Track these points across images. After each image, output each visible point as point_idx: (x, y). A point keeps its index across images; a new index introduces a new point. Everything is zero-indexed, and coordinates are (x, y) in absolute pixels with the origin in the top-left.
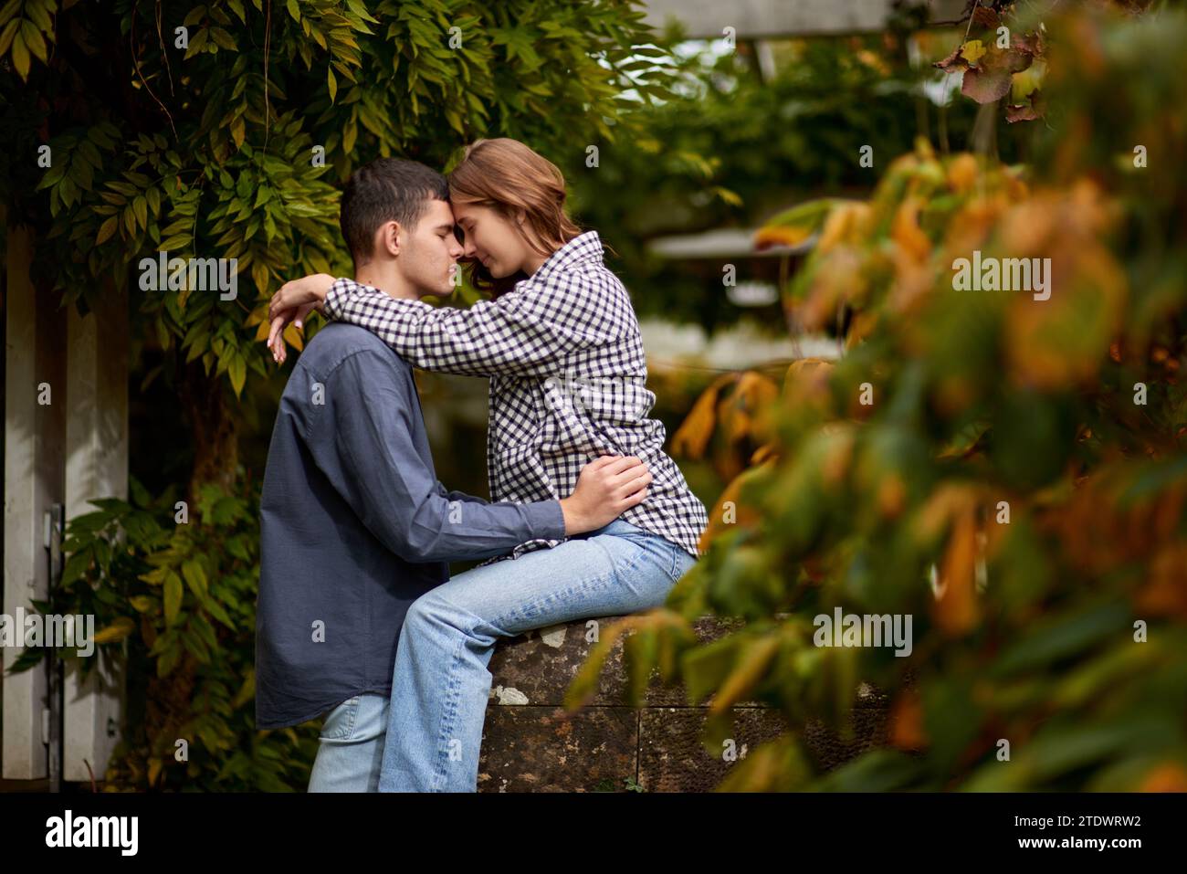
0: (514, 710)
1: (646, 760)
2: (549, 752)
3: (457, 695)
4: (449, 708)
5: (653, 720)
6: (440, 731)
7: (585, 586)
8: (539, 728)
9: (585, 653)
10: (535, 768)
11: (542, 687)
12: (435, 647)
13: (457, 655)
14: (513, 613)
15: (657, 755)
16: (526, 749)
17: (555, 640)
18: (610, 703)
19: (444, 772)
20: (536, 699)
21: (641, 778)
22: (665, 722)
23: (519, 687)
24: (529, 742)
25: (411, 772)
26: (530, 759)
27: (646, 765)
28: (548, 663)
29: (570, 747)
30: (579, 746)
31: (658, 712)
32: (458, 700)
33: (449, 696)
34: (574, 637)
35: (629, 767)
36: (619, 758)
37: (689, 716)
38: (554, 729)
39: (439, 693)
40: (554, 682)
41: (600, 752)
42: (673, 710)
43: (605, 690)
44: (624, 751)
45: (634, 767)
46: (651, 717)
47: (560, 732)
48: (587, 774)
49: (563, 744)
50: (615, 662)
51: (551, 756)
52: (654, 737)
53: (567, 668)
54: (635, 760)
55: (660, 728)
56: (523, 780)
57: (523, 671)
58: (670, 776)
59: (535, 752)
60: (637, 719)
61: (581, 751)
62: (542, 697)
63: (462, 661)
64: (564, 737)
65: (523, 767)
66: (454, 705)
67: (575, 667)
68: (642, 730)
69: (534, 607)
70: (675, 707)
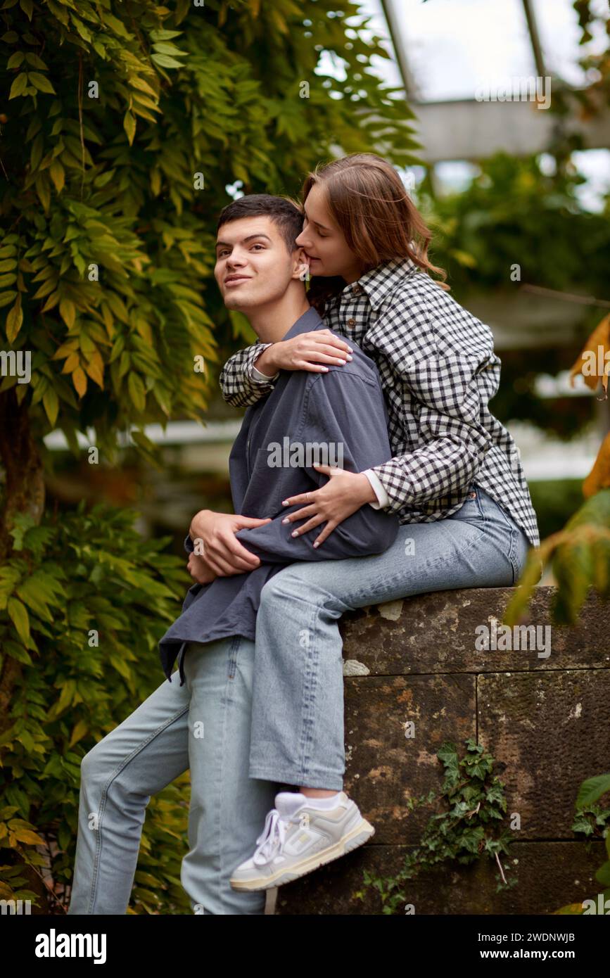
0: (356, 681)
1: (484, 722)
2: (392, 718)
3: (316, 664)
4: (309, 677)
5: (490, 684)
6: (304, 700)
7: (429, 565)
8: (382, 697)
9: (421, 625)
10: (378, 734)
11: (382, 658)
12: (290, 622)
13: (313, 627)
14: (362, 591)
15: (495, 717)
16: (369, 716)
17: (393, 614)
18: (448, 670)
19: (310, 739)
20: (377, 669)
21: (481, 740)
22: (502, 686)
23: (360, 659)
24: (372, 709)
25: (278, 741)
26: (373, 725)
27: (485, 727)
28: (387, 636)
29: (412, 713)
30: (420, 711)
31: (494, 677)
32: (317, 670)
33: (308, 666)
34: (411, 610)
35: (469, 728)
36: (459, 722)
37: (525, 680)
38: (395, 696)
39: (299, 664)
40: (393, 653)
41: (440, 716)
42: (509, 674)
43: (443, 659)
44: (463, 714)
45: (474, 729)
46: (487, 681)
47: (401, 699)
48: (429, 738)
49: (404, 710)
50: (451, 632)
51: (394, 722)
52: (492, 700)
53: (405, 639)
54: (474, 723)
55: (497, 692)
56: (367, 746)
57: (363, 644)
58: (509, 736)
59: (378, 719)
60: (474, 684)
61: (422, 716)
62: (382, 667)
63: (318, 632)
64: (405, 703)
65: (367, 734)
66: (314, 674)
67: (412, 638)
68: (480, 694)
69: (381, 585)
70: (510, 672)
